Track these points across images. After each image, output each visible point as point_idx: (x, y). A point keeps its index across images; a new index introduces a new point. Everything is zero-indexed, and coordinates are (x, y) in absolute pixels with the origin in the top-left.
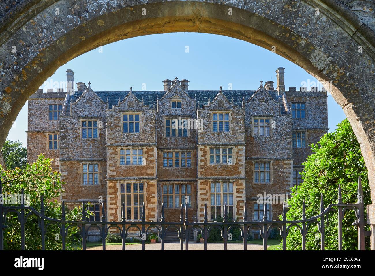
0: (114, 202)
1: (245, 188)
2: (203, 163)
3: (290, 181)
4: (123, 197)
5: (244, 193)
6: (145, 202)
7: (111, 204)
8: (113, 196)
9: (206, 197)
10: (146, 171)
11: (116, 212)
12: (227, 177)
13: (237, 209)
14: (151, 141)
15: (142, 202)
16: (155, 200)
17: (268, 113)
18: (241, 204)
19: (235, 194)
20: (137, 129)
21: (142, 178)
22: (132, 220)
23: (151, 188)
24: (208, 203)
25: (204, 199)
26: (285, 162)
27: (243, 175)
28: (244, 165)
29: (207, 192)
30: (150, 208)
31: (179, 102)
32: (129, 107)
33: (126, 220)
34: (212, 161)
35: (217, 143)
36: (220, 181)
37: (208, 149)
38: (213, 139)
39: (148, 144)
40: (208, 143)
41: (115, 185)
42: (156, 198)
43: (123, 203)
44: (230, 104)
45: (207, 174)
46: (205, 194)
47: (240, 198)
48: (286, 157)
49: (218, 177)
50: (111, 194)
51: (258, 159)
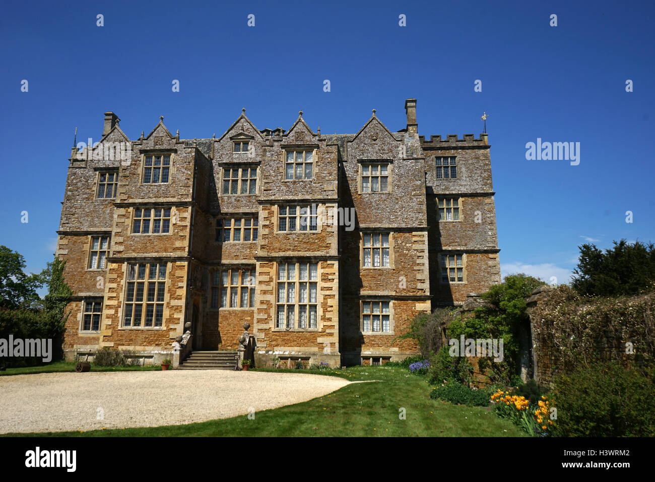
0: (114, 295)
1: (337, 274)
2: (267, 231)
3: (423, 264)
4: (131, 284)
5: (336, 281)
6: (167, 296)
7: (110, 298)
8: (114, 285)
9: (269, 288)
10: (173, 244)
11: (117, 312)
12: (308, 254)
13: (322, 309)
14: (185, 197)
15: (161, 297)
16: (183, 292)
17: (385, 157)
18: (330, 302)
19: (320, 284)
20: (165, 179)
21: (164, 254)
22: (142, 327)
23: (178, 273)
24: (271, 298)
25: (265, 292)
26: (414, 233)
27: (334, 251)
28: (336, 233)
29: (271, 280)
30: (173, 306)
31: (246, 144)
32: (156, 144)
33: (131, 327)
34: (282, 227)
35: (291, 197)
36: (294, 260)
37: (275, 208)
38: (285, 191)
39: (179, 200)
40: (277, 199)
41: (120, 267)
42: (185, 289)
43: (129, 297)
44: (314, 136)
45: (273, 249)
46: (268, 283)
47: (328, 290)
48: (415, 225)
49: (291, 253)
50: (111, 281)
51: (367, 228)
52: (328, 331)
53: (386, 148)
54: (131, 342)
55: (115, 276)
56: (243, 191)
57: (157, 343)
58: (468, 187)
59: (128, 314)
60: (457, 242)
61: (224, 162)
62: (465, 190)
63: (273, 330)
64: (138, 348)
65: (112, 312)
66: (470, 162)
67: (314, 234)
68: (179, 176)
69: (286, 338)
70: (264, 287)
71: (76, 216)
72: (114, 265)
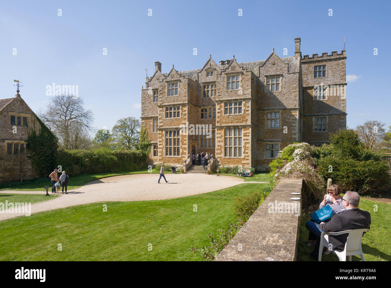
0: (161, 143)
1: (251, 133)
2: (219, 115)
3: (296, 126)
4: (167, 139)
5: (250, 136)
6: (181, 144)
7: (160, 145)
8: (161, 140)
9: (221, 140)
10: (181, 122)
11: (163, 150)
12: (238, 124)
13: (244, 149)
14: (185, 101)
15: (178, 144)
16: (186, 142)
17: (278, 73)
18: (247, 145)
19: (243, 138)
20: (176, 93)
21: (178, 127)
22: (172, 156)
24: (223, 144)
25: (219, 142)
26: (291, 111)
27: (249, 123)
28: (250, 114)
29: (222, 136)
30: (183, 148)
31: (212, 73)
32: (172, 78)
33: (168, 156)
34: (226, 113)
35: (230, 99)
36: (232, 127)
37: (223, 104)
38: (227, 95)
39: (182, 103)
40: (223, 99)
41: (162, 133)
42: (187, 141)
43: (167, 144)
44: (240, 67)
45: (223, 123)
46: (221, 138)
47: (246, 140)
48: (292, 107)
49: (230, 124)
50: (160, 138)
51: (269, 110)
52: (247, 158)
53: (279, 68)
54: (169, 161)
55: (161, 136)
56: (212, 95)
57: (178, 162)
58: (332, 81)
59: (167, 151)
60: (323, 111)
61: (203, 82)
62: (330, 83)
63: (223, 157)
65: (161, 150)
66: (334, 67)
67: (240, 115)
68: (182, 92)
69: (229, 161)
70: (219, 139)
71: (146, 110)
72: (160, 132)
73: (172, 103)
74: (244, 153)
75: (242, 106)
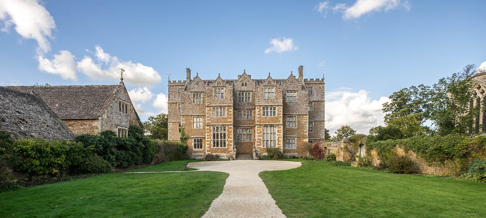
1: (282, 130)
2: (259, 116)
4: (214, 134)
5: (282, 132)
6: (227, 137)
7: (208, 138)
8: (209, 134)
10: (227, 120)
11: (210, 143)
12: (273, 124)
13: (277, 141)
14: (230, 104)
15: (225, 138)
16: (232, 136)
17: (295, 89)
18: (280, 139)
19: (277, 133)
20: (222, 97)
21: (225, 124)
22: (219, 147)
23: (230, 130)
24: (261, 138)
25: (259, 136)
26: (304, 116)
27: (281, 123)
29: (261, 132)
30: (229, 141)
32: (218, 84)
33: (216, 147)
34: (264, 115)
35: (267, 104)
36: (268, 126)
37: (262, 108)
38: (265, 102)
39: (228, 105)
40: (262, 105)
41: (210, 128)
43: (214, 138)
44: (275, 82)
45: (261, 122)
46: (260, 133)
47: (279, 135)
48: (304, 114)
49: (267, 123)
50: (208, 133)
51: (289, 115)
54: (216, 152)
55: (209, 131)
56: (246, 101)
57: (225, 152)
59: (214, 143)
61: (239, 90)
63: (262, 148)
64: (220, 154)
66: (317, 89)
67: (274, 117)
68: (228, 96)
70: (259, 134)
72: (208, 127)
73: (219, 105)
74: (278, 144)
75: (276, 111)
